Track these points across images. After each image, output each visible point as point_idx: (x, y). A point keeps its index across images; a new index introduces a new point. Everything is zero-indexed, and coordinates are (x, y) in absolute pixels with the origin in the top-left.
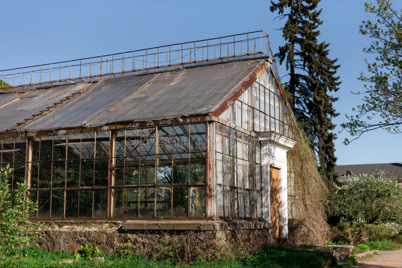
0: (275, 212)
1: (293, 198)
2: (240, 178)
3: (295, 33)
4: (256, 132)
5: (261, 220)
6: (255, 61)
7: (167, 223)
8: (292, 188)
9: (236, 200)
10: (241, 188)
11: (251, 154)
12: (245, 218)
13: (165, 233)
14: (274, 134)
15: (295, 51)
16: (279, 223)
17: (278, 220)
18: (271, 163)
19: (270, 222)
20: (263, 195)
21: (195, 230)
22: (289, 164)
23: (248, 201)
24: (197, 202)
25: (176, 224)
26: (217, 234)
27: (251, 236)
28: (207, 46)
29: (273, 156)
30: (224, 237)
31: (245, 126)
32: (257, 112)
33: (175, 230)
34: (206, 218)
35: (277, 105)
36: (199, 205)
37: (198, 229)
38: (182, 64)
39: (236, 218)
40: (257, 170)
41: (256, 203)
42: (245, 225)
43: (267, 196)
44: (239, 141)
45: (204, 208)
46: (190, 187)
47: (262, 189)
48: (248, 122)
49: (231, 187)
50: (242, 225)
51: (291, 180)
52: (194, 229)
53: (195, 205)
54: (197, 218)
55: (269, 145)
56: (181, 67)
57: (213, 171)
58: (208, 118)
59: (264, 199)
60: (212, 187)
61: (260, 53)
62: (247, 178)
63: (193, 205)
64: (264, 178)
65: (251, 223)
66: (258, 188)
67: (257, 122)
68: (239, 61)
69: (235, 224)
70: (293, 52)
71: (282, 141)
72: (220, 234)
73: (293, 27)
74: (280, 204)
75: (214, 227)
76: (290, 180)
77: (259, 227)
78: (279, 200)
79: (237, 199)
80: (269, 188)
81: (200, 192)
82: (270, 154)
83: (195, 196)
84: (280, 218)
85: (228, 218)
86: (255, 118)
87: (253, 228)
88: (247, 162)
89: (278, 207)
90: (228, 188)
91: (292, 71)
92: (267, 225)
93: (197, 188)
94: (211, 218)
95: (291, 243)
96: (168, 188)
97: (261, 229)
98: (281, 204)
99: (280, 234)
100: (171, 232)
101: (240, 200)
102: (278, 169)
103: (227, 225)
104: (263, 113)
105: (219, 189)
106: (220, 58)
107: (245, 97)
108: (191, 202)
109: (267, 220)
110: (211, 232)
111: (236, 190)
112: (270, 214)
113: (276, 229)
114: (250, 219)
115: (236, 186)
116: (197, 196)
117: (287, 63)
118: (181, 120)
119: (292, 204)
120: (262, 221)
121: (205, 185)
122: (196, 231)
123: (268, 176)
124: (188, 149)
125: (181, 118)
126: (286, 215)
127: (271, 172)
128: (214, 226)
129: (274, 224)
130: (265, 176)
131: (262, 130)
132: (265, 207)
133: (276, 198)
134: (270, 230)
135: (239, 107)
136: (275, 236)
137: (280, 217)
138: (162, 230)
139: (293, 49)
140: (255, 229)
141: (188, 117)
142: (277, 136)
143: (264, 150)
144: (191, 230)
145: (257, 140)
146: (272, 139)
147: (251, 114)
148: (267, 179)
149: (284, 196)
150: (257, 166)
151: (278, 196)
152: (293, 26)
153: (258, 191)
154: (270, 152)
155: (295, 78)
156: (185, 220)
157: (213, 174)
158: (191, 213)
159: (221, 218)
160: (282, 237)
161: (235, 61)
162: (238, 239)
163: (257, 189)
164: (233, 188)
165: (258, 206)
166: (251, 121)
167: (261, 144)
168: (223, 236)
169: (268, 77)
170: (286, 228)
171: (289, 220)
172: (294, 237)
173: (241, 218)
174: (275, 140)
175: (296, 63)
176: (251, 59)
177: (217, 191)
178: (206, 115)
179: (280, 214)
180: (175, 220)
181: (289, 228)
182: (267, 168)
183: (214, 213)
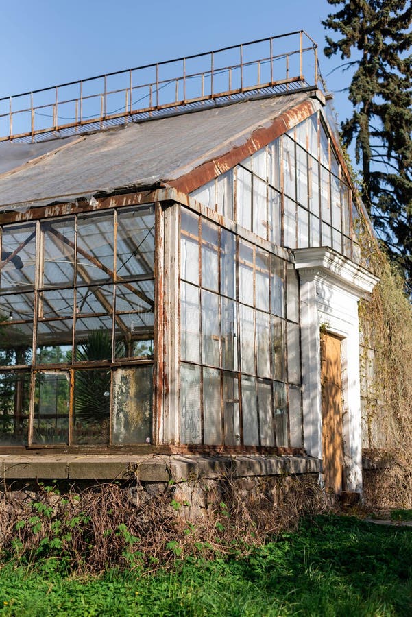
0: (333, 434)
1: (372, 403)
2: (248, 353)
3: (373, 93)
4: (288, 249)
5: (299, 452)
6: (287, 98)
7: (54, 461)
8: (369, 383)
9: (236, 406)
10: (249, 376)
11: (277, 300)
12: (260, 449)
13: (48, 488)
14: (328, 254)
15: (371, 130)
16: (341, 459)
17: (339, 452)
18: (322, 321)
19: (320, 458)
20: (304, 395)
21: (121, 481)
22: (363, 327)
23: (269, 407)
24: (131, 408)
25: (75, 465)
26: (177, 491)
27: (274, 491)
28: (182, 78)
29: (327, 307)
30: (198, 498)
31: (262, 232)
32: (289, 206)
33: (72, 481)
34: (153, 447)
35: (336, 200)
36: (135, 415)
37: (128, 478)
38: (130, 114)
39: (235, 447)
40: (291, 339)
41: (288, 413)
42: (257, 467)
43: (314, 398)
44: (244, 265)
45: (149, 423)
46: (115, 368)
47: (301, 380)
48: (267, 225)
49: (222, 372)
50: (250, 466)
51: (368, 365)
52: (120, 477)
53: (126, 416)
54: (131, 449)
55: (318, 281)
56: (128, 120)
57: (173, 328)
58: (160, 195)
59: (306, 403)
60: (168, 370)
61: (298, 79)
62: (267, 356)
63: (121, 415)
64: (308, 357)
65: (273, 461)
66: (293, 378)
67: (289, 228)
68: (251, 100)
69: (230, 465)
70: (367, 129)
71: (347, 273)
72: (184, 492)
73: (368, 82)
74: (343, 418)
75: (170, 474)
76: (365, 363)
77: (292, 471)
78: (342, 409)
79: (240, 401)
80: (319, 380)
81: (139, 381)
82: (320, 301)
83: (127, 392)
84: (343, 449)
85: (214, 447)
86: (285, 218)
87: (279, 472)
88: (267, 317)
89: (339, 424)
90: (214, 374)
91: (366, 166)
92: (313, 466)
93: (131, 372)
94: (166, 449)
95: (370, 503)
96: (61, 373)
97: (299, 474)
98: (345, 417)
99: (344, 484)
100: (63, 486)
101: (249, 405)
102: (340, 338)
103: (207, 466)
104: (304, 208)
105: (190, 375)
106: (210, 97)
107: (262, 163)
108: (116, 407)
109: (313, 452)
110: (161, 486)
111: (236, 381)
112: (321, 439)
113: (335, 475)
114: (271, 451)
115: (236, 369)
116: (132, 391)
117: (357, 148)
118: (94, 203)
119: (370, 416)
120: (301, 455)
121: (152, 364)
122: (124, 484)
123: (315, 350)
124: (111, 275)
125: (96, 197)
126: (357, 442)
127: (322, 344)
128: (169, 470)
129: (331, 462)
130: (308, 352)
131: (303, 244)
132: (308, 423)
133: (335, 404)
134: (321, 477)
135: (245, 186)
136: (331, 489)
137: (343, 444)
138: (40, 480)
139: (367, 125)
140: (285, 475)
141: (112, 194)
142: (336, 259)
143: (307, 292)
144: (110, 481)
145: (290, 267)
146: (325, 264)
147: (275, 208)
148: (314, 357)
149: (351, 400)
150: (291, 327)
151: (338, 399)
152: (369, 79)
153: (292, 384)
154: (321, 297)
155: (372, 180)
156: (100, 453)
157: (172, 336)
158: (117, 437)
159: (192, 448)
160: (348, 490)
161: (244, 101)
162: (236, 504)
163: (291, 380)
164: (228, 374)
165: (294, 420)
166: (275, 225)
167: (299, 278)
168: (195, 497)
169: (316, 135)
170: (358, 470)
171: (365, 453)
172: (374, 490)
173: (248, 449)
174: (333, 268)
175: (374, 153)
176: (279, 95)
177: (182, 379)
178: (157, 186)
179: (345, 439)
180: (77, 453)
181: (364, 470)
182: (313, 332)
183: (173, 435)
